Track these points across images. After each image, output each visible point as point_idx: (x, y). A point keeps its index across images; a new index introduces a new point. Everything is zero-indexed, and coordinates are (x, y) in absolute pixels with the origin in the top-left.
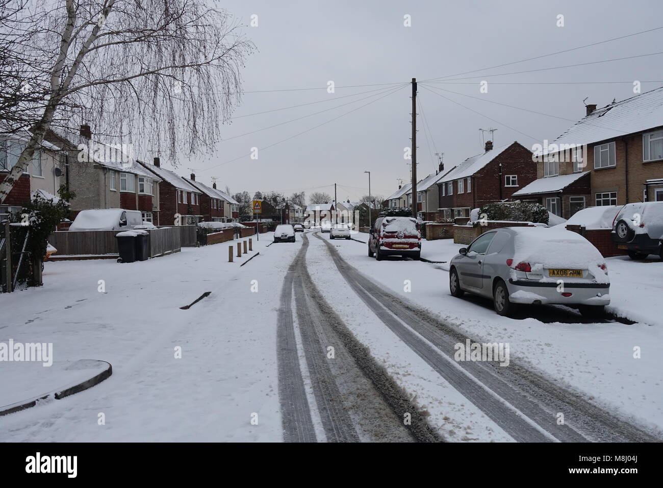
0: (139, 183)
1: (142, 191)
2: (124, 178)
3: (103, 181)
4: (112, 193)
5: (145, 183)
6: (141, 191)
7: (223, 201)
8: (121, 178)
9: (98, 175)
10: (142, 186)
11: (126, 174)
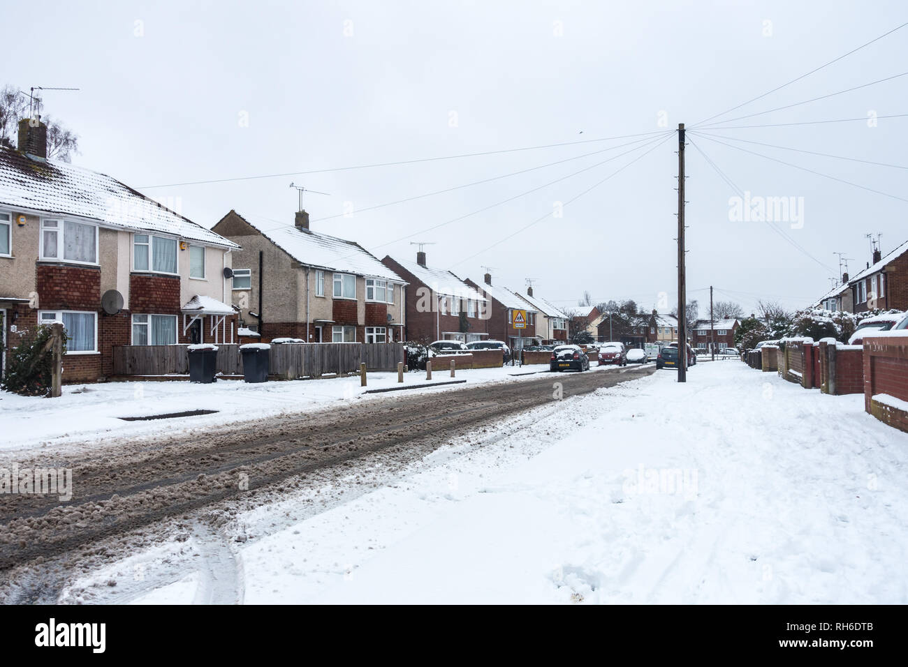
0: (367, 287)
1: (370, 297)
2: (337, 280)
3: (304, 285)
4: (319, 300)
5: (375, 287)
6: (368, 298)
7: (534, 314)
8: (334, 280)
9: (296, 276)
10: (370, 290)
11: (342, 274)
